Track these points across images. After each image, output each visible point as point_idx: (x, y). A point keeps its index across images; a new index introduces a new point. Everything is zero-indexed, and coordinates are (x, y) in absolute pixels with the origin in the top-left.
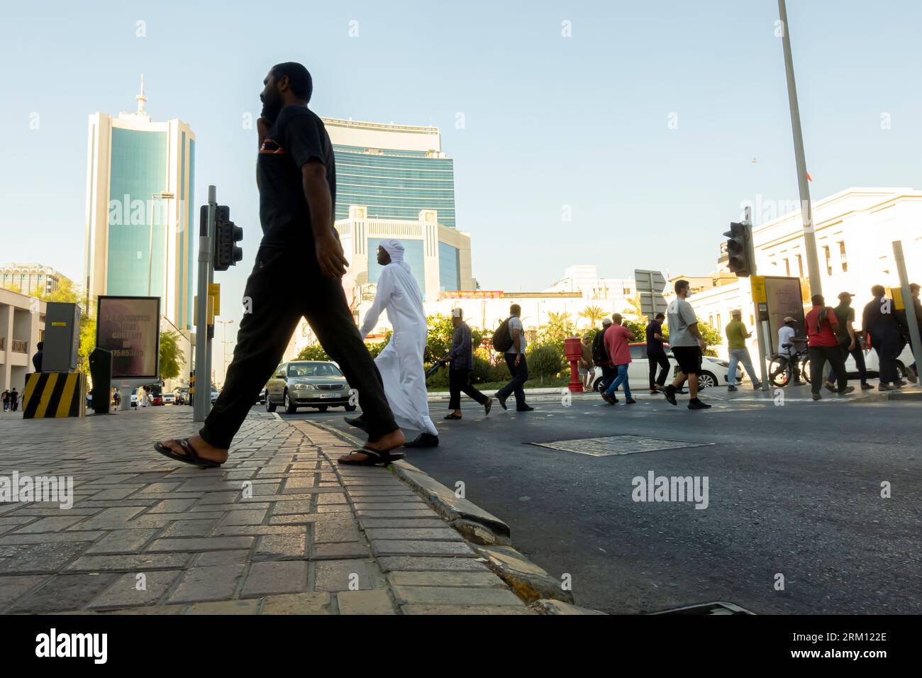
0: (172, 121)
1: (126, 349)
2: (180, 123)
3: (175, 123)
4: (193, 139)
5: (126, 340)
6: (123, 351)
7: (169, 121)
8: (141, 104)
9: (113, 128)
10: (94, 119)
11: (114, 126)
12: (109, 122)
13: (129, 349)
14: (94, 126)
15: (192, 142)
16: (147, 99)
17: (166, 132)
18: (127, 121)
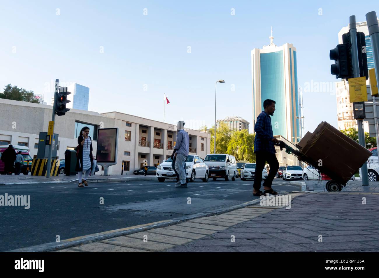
0: (285, 45)
1: (105, 150)
2: (288, 44)
3: (286, 46)
4: (295, 51)
5: (106, 146)
6: (105, 151)
7: (283, 45)
8: (272, 40)
9: (261, 54)
10: (253, 52)
11: (261, 53)
12: (259, 51)
13: (107, 150)
14: (253, 55)
15: (295, 52)
16: (274, 37)
17: (282, 51)
18: (266, 50)
